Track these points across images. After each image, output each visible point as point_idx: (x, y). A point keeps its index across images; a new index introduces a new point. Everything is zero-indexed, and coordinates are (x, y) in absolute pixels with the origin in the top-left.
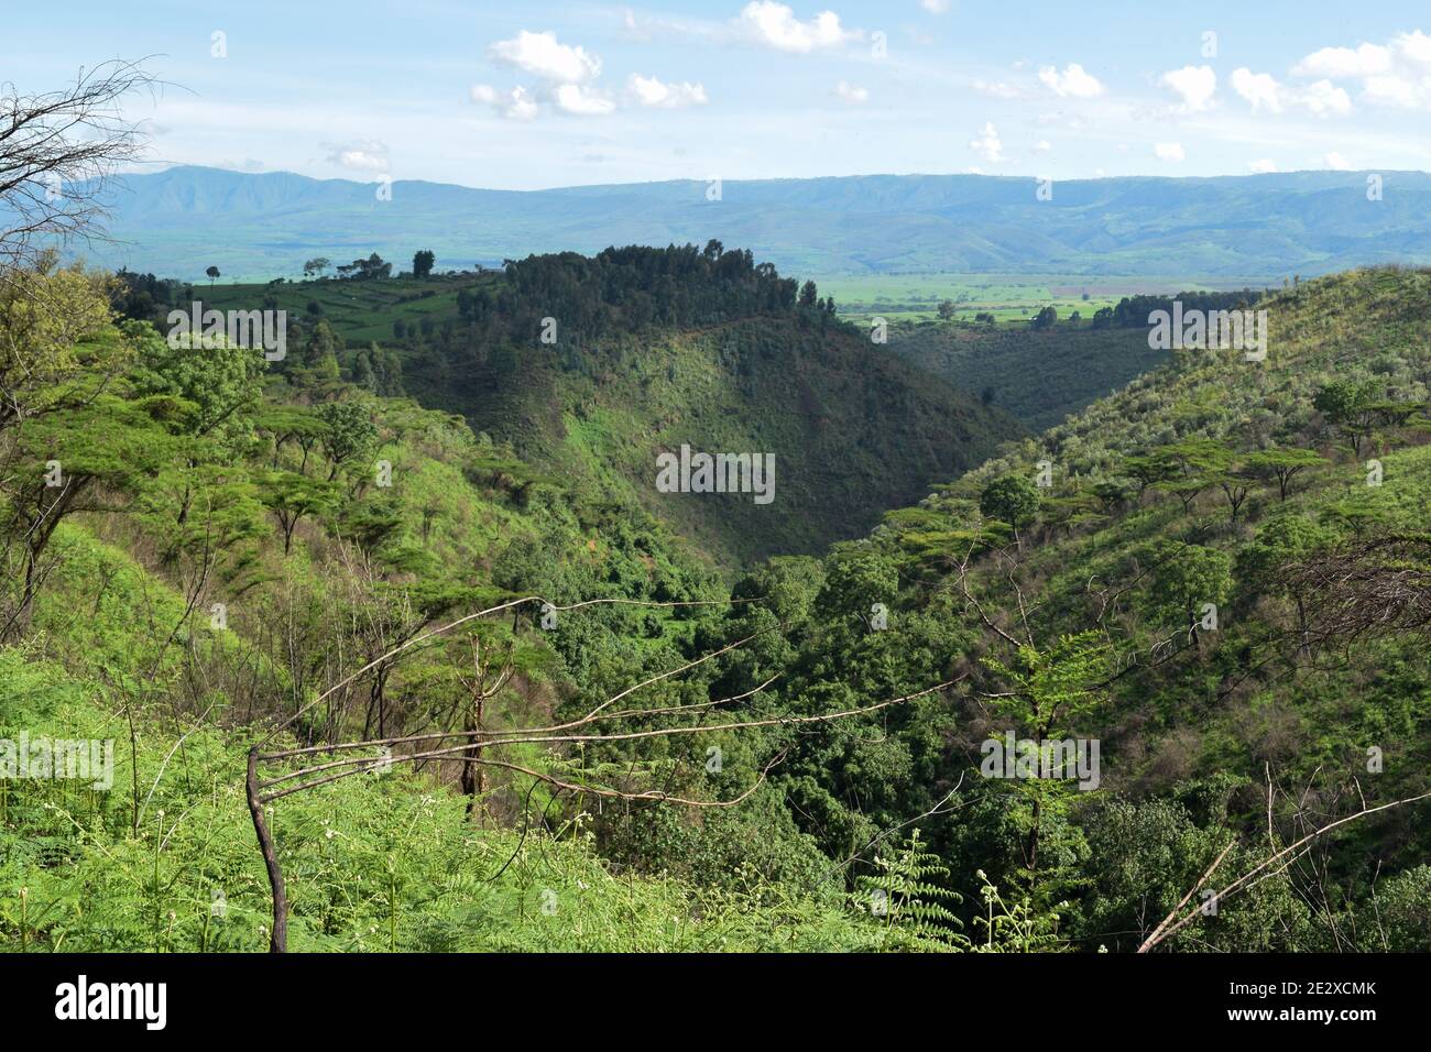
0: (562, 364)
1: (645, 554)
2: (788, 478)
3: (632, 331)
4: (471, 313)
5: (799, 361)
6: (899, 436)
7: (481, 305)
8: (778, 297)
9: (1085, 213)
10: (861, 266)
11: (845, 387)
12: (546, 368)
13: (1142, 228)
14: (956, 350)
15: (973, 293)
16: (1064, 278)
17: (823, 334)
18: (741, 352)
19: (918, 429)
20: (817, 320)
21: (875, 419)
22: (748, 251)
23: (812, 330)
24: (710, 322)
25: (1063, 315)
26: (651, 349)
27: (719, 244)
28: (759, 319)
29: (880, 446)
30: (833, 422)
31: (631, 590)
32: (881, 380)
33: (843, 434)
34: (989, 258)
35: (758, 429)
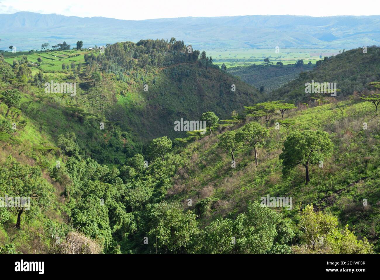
0: (117, 78)
1: (124, 139)
2: (192, 116)
3: (142, 67)
4: (88, 61)
5: (198, 77)
6: (231, 102)
7: (92, 59)
8: (192, 57)
9: (325, 28)
10: (248, 46)
11: (213, 86)
12: (111, 79)
13: (344, 33)
14: (270, 74)
15: (284, 55)
16: (315, 50)
17: (206, 68)
18: (178, 74)
19: (237, 100)
20: (205, 64)
21: (223, 96)
22: (183, 41)
23: (203, 67)
24: (169, 65)
25: (306, 62)
26: (148, 73)
27: (175, 39)
28: (185, 63)
29: (224, 105)
30: (208, 97)
31: (115, 150)
32: (225, 84)
33: (212, 101)
34: (292, 43)
35: (183, 100)
